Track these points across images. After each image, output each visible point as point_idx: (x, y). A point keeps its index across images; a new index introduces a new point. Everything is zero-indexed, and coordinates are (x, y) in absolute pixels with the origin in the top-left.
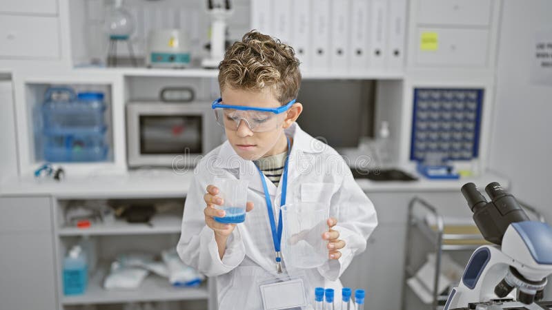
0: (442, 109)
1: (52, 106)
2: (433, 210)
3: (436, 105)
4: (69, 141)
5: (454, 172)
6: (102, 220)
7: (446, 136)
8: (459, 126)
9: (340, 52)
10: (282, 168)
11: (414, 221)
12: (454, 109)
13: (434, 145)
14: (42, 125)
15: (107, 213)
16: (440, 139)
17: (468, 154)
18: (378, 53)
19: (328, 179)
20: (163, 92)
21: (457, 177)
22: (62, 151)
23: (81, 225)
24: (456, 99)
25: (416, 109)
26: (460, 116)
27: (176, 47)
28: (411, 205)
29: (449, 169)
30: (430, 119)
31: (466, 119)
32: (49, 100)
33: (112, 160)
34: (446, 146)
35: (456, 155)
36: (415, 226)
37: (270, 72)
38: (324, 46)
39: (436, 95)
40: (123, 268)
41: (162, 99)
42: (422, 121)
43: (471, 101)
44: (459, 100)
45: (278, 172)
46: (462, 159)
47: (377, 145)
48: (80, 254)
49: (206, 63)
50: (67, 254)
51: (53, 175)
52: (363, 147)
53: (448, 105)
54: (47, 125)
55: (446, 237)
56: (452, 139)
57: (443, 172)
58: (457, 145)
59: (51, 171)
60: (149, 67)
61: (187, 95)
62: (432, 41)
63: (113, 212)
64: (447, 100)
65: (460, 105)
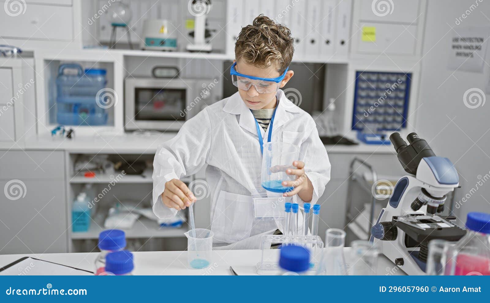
0: (378, 89)
1: (65, 79)
2: (370, 167)
3: (373, 85)
4: (76, 108)
5: (387, 139)
6: (104, 172)
7: (381, 110)
8: (392, 102)
10: (270, 119)
11: (354, 177)
13: (371, 118)
14: (55, 95)
15: (108, 166)
16: (377, 113)
17: (398, 126)
18: (328, 42)
19: (301, 130)
20: (154, 70)
22: (71, 115)
23: (87, 175)
24: (389, 81)
25: (357, 88)
26: (392, 94)
27: (165, 33)
28: (352, 165)
29: (383, 137)
30: (368, 97)
31: (397, 98)
32: (62, 74)
33: (112, 124)
34: (380, 118)
35: (389, 126)
36: (355, 181)
37: (275, 54)
39: (374, 78)
40: (118, 212)
41: (154, 76)
42: (362, 98)
44: (392, 82)
45: (268, 122)
46: (393, 129)
48: (86, 199)
50: (75, 199)
51: (66, 134)
53: (382, 86)
54: (60, 94)
56: (386, 114)
57: (378, 139)
58: (390, 118)
59: (64, 131)
61: (173, 73)
62: (372, 34)
63: (112, 165)
64: (382, 82)
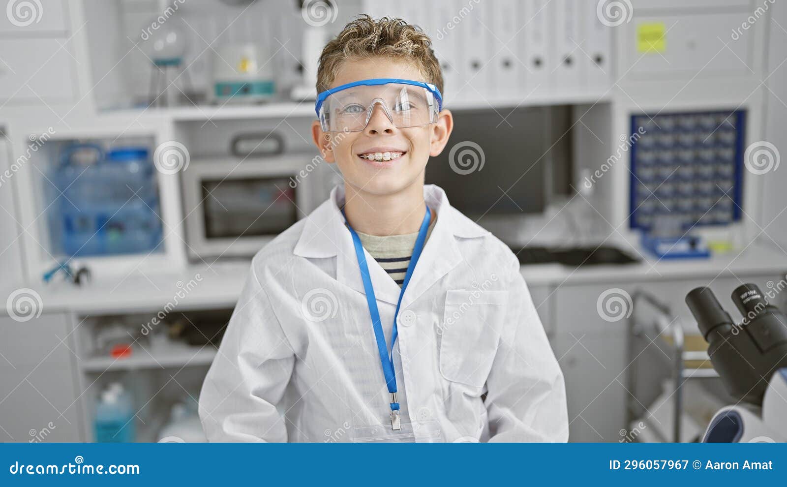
0: (677, 145)
1: (71, 172)
3: (667, 140)
5: (701, 247)
6: (149, 344)
7: (687, 188)
8: (707, 170)
9: (507, 64)
10: (409, 258)
11: (637, 328)
12: (698, 145)
13: (666, 205)
15: (157, 332)
16: (677, 194)
17: (724, 216)
18: (568, 61)
20: (235, 141)
21: (706, 255)
23: (117, 353)
24: (700, 128)
26: (708, 154)
27: (252, 71)
29: (693, 242)
30: (658, 163)
31: (718, 160)
32: (69, 162)
33: (162, 249)
34: (687, 204)
35: (704, 217)
36: (640, 336)
38: (481, 56)
39: (668, 124)
40: (189, 414)
41: (235, 152)
42: (646, 166)
43: (726, 129)
44: (705, 130)
46: (715, 223)
47: (576, 208)
48: (121, 396)
49: (299, 93)
50: (99, 398)
51: (71, 278)
52: (553, 213)
53: (687, 139)
55: (689, 355)
56: (697, 193)
57: (683, 247)
58: (706, 202)
59: (69, 271)
60: (214, 104)
61: (271, 145)
62: (656, 36)
63: (167, 331)
64: (686, 131)
65: (707, 138)
